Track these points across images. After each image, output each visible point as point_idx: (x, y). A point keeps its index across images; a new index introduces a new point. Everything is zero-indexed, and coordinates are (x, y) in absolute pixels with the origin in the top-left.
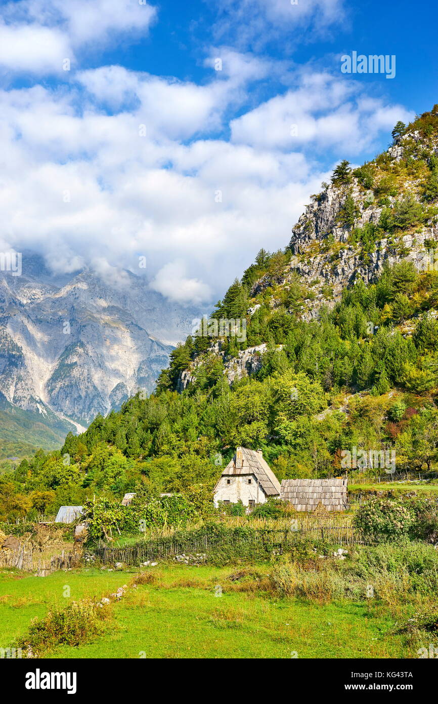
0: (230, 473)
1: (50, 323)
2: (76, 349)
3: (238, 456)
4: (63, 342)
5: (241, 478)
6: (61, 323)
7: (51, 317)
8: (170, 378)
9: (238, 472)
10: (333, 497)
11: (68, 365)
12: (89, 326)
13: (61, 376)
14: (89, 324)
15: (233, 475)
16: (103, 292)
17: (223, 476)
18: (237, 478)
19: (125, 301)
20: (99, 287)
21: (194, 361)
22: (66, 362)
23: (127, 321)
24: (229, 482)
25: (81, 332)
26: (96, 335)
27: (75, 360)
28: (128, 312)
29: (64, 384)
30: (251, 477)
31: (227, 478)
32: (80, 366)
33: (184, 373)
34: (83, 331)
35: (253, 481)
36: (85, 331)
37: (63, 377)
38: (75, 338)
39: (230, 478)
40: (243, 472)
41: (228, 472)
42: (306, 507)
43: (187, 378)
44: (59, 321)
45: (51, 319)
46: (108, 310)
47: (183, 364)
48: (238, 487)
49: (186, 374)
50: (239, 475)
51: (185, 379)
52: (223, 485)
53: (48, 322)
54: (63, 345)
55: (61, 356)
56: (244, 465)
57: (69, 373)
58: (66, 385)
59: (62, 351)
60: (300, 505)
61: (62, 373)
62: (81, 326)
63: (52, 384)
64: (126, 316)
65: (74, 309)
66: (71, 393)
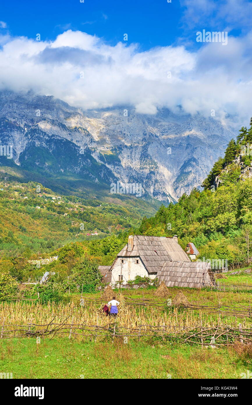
0: (123, 255)
1: (174, 147)
2: (191, 162)
3: (129, 242)
4: (183, 158)
5: (131, 259)
6: (181, 146)
7: (175, 143)
8: (209, 181)
9: (128, 255)
10: (196, 277)
11: (186, 173)
12: (199, 148)
13: (182, 179)
14: (199, 147)
15: (126, 257)
16: (208, 126)
17: (118, 257)
18: (128, 259)
19: (222, 131)
20: (205, 123)
21: (224, 169)
22: (185, 171)
23: (224, 144)
24: (123, 261)
25: (194, 152)
26: (203, 153)
27: (190, 170)
28: (225, 138)
29: (184, 185)
30: (138, 259)
31: (121, 258)
32: (194, 173)
33: (217, 177)
34: (195, 151)
35: (140, 262)
36: (196, 151)
37: (183, 180)
38: (190, 155)
39: (123, 259)
40: (132, 255)
41: (122, 254)
42: (175, 283)
43: (218, 181)
44: (180, 145)
45: (175, 144)
46: (211, 137)
47: (216, 171)
48: (129, 265)
49: (218, 178)
50: (130, 257)
51: (217, 182)
52: (118, 264)
53: (173, 147)
54: (183, 160)
55: (182, 167)
56: (134, 249)
57: (186, 178)
58: (185, 185)
59: (182, 164)
60: (170, 282)
61: (182, 178)
62: (193, 148)
63: (177, 185)
64: (223, 141)
65: (189, 138)
66: (188, 190)
